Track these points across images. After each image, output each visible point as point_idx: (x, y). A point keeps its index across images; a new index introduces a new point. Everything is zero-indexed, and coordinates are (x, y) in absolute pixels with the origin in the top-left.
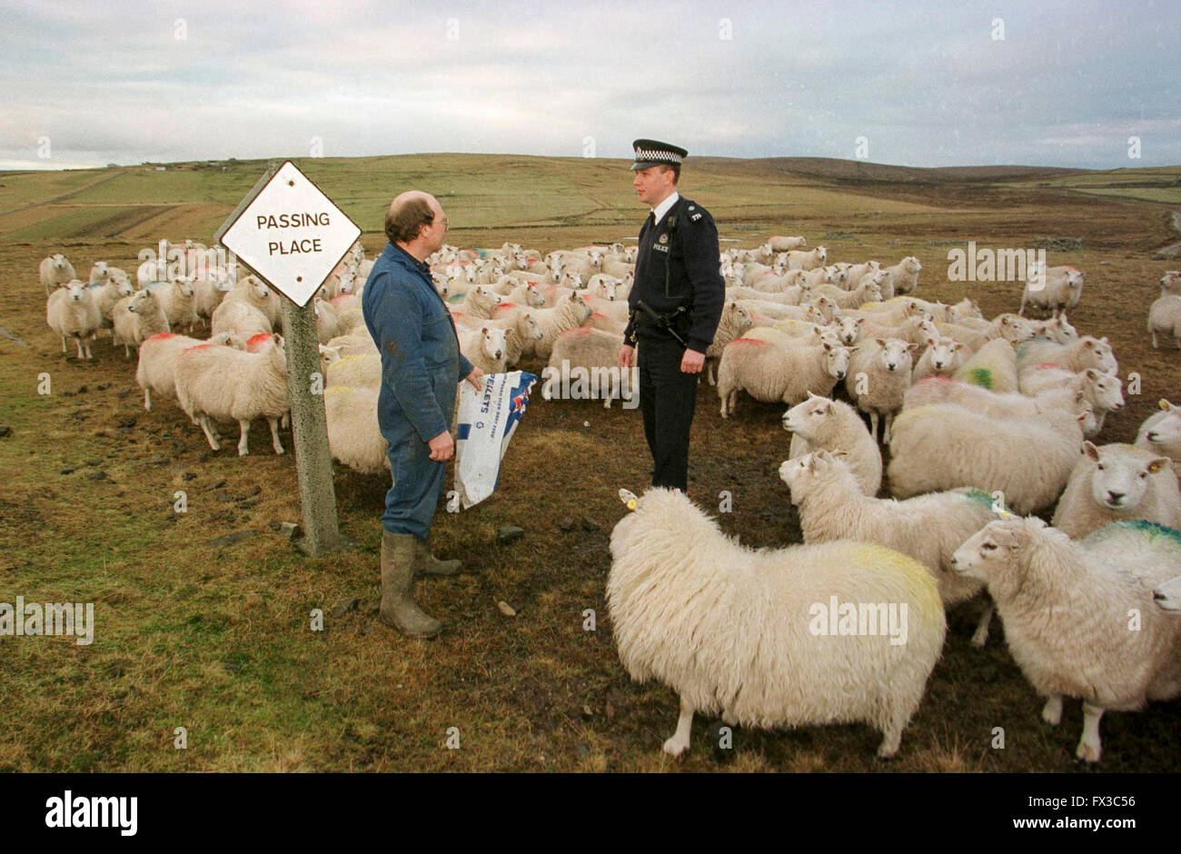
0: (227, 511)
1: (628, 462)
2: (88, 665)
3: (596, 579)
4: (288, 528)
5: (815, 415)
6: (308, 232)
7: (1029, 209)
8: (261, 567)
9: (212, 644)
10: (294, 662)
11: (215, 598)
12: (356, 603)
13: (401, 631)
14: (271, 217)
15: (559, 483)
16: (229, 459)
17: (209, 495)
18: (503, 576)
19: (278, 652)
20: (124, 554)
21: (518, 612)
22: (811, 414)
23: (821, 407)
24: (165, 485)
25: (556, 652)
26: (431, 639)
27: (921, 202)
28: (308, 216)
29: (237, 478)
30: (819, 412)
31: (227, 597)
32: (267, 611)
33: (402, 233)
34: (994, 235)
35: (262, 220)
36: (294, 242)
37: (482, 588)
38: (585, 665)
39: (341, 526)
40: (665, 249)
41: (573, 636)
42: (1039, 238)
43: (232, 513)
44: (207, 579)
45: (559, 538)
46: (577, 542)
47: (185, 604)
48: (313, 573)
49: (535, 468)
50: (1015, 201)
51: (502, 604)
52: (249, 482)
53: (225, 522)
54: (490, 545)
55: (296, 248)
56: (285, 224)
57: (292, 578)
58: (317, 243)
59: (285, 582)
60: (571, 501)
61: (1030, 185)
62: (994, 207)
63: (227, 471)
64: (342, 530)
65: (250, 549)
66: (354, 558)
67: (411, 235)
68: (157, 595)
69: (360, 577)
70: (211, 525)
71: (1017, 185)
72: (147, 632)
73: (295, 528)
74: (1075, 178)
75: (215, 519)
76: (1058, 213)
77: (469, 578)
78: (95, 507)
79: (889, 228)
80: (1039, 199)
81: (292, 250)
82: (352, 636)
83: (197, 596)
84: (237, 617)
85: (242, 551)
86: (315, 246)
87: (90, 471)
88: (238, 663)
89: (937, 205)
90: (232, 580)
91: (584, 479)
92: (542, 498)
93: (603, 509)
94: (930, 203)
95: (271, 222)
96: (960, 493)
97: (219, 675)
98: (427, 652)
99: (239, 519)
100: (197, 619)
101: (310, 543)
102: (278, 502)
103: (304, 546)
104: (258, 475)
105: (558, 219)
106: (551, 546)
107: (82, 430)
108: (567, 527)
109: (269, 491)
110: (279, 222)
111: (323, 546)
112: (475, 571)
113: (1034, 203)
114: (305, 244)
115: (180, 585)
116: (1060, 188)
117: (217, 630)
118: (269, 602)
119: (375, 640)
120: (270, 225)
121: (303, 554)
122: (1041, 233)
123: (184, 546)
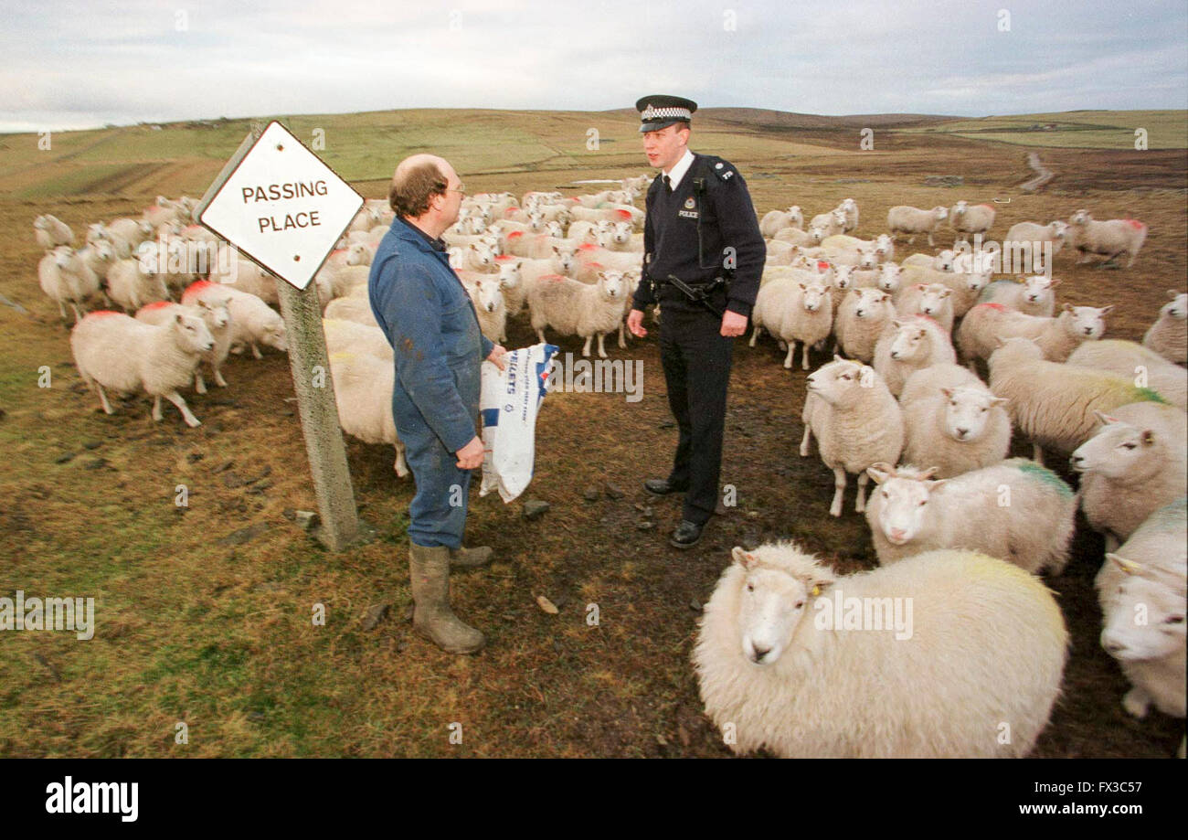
0: (237, 498)
1: (635, 416)
2: (80, 741)
3: (632, 559)
4: (305, 519)
5: (842, 380)
6: (304, 204)
7: (919, 151)
8: (281, 570)
9: (230, 685)
10: (326, 700)
11: (232, 617)
12: (386, 611)
13: (441, 647)
14: (260, 188)
15: (573, 444)
16: (236, 434)
17: (218, 480)
18: (537, 563)
19: (307, 688)
20: (127, 564)
21: (560, 608)
22: (837, 378)
23: (850, 373)
24: (169, 471)
25: (610, 660)
26: (475, 653)
27: (830, 146)
28: (302, 185)
29: (245, 457)
30: (847, 378)
31: (243, 615)
32: (290, 629)
33: (410, 206)
34: (892, 174)
35: (248, 193)
36: (289, 217)
37: (518, 579)
38: (645, 674)
39: (360, 509)
40: (695, 215)
41: (626, 638)
42: (930, 176)
43: (243, 500)
44: (220, 590)
45: (584, 510)
46: (605, 513)
47: (198, 628)
48: (337, 574)
49: (547, 427)
50: (907, 145)
51: (542, 599)
52: (258, 461)
53: (236, 511)
54: (516, 524)
55: (291, 222)
56: (275, 196)
57: (314, 581)
58: (314, 216)
59: (307, 587)
60: (590, 464)
61: (920, 131)
62: (891, 150)
63: (233, 448)
64: (362, 515)
65: (266, 548)
66: (377, 550)
67: (421, 208)
68: (164, 617)
69: (387, 575)
70: (220, 517)
71: (910, 131)
72: (152, 677)
73: (313, 517)
74: (956, 124)
75: (225, 508)
76: (943, 155)
77: (503, 568)
78: (93, 505)
79: (804, 168)
80: (927, 143)
81: (287, 225)
82: (386, 654)
83: (210, 616)
84: (258, 641)
85: (257, 551)
86: (313, 219)
87: (88, 458)
88: (261, 711)
89: (844, 149)
90: (250, 590)
91: (599, 438)
92: (560, 463)
93: (623, 473)
94: (837, 146)
95: (260, 195)
96: (1012, 466)
97: (241, 732)
98: (472, 675)
99: (251, 508)
100: (212, 649)
101: (329, 535)
102: (291, 485)
103: (322, 538)
104: (267, 452)
105: (521, 165)
106: (580, 521)
107: (81, 406)
108: (591, 497)
109: (280, 471)
110: (268, 194)
111: (343, 537)
112: (507, 556)
113: (924, 146)
114: (301, 217)
115: (190, 602)
116: (944, 133)
117: (235, 662)
118: (291, 617)
119: (414, 660)
120: (258, 198)
121: (322, 547)
122: (932, 172)
123: (192, 548)
